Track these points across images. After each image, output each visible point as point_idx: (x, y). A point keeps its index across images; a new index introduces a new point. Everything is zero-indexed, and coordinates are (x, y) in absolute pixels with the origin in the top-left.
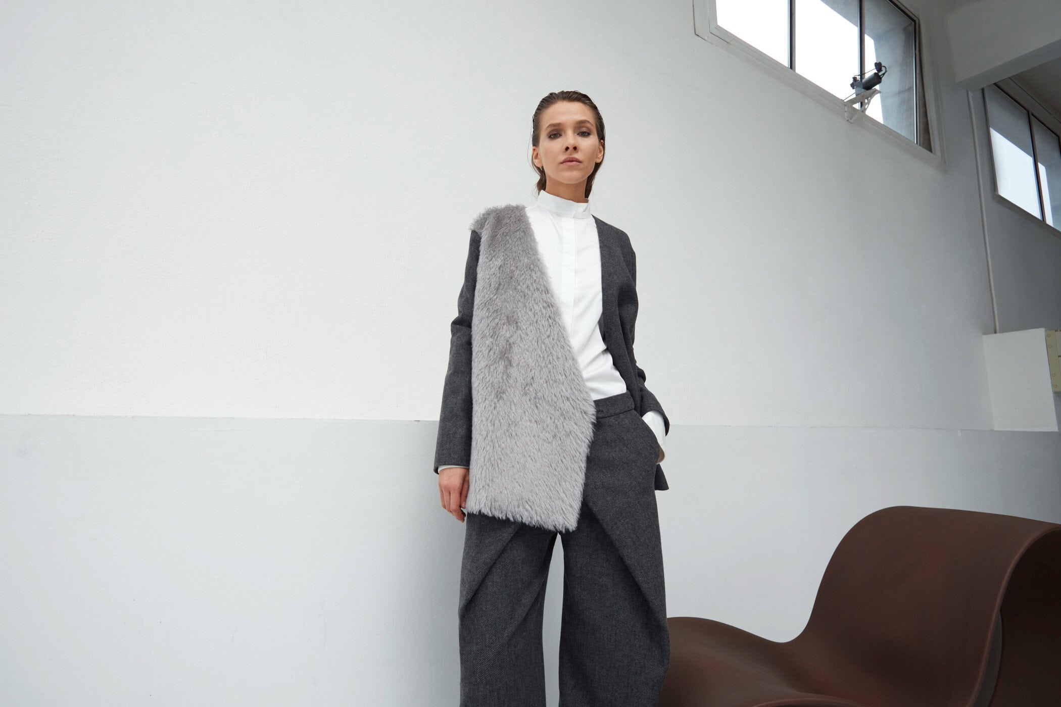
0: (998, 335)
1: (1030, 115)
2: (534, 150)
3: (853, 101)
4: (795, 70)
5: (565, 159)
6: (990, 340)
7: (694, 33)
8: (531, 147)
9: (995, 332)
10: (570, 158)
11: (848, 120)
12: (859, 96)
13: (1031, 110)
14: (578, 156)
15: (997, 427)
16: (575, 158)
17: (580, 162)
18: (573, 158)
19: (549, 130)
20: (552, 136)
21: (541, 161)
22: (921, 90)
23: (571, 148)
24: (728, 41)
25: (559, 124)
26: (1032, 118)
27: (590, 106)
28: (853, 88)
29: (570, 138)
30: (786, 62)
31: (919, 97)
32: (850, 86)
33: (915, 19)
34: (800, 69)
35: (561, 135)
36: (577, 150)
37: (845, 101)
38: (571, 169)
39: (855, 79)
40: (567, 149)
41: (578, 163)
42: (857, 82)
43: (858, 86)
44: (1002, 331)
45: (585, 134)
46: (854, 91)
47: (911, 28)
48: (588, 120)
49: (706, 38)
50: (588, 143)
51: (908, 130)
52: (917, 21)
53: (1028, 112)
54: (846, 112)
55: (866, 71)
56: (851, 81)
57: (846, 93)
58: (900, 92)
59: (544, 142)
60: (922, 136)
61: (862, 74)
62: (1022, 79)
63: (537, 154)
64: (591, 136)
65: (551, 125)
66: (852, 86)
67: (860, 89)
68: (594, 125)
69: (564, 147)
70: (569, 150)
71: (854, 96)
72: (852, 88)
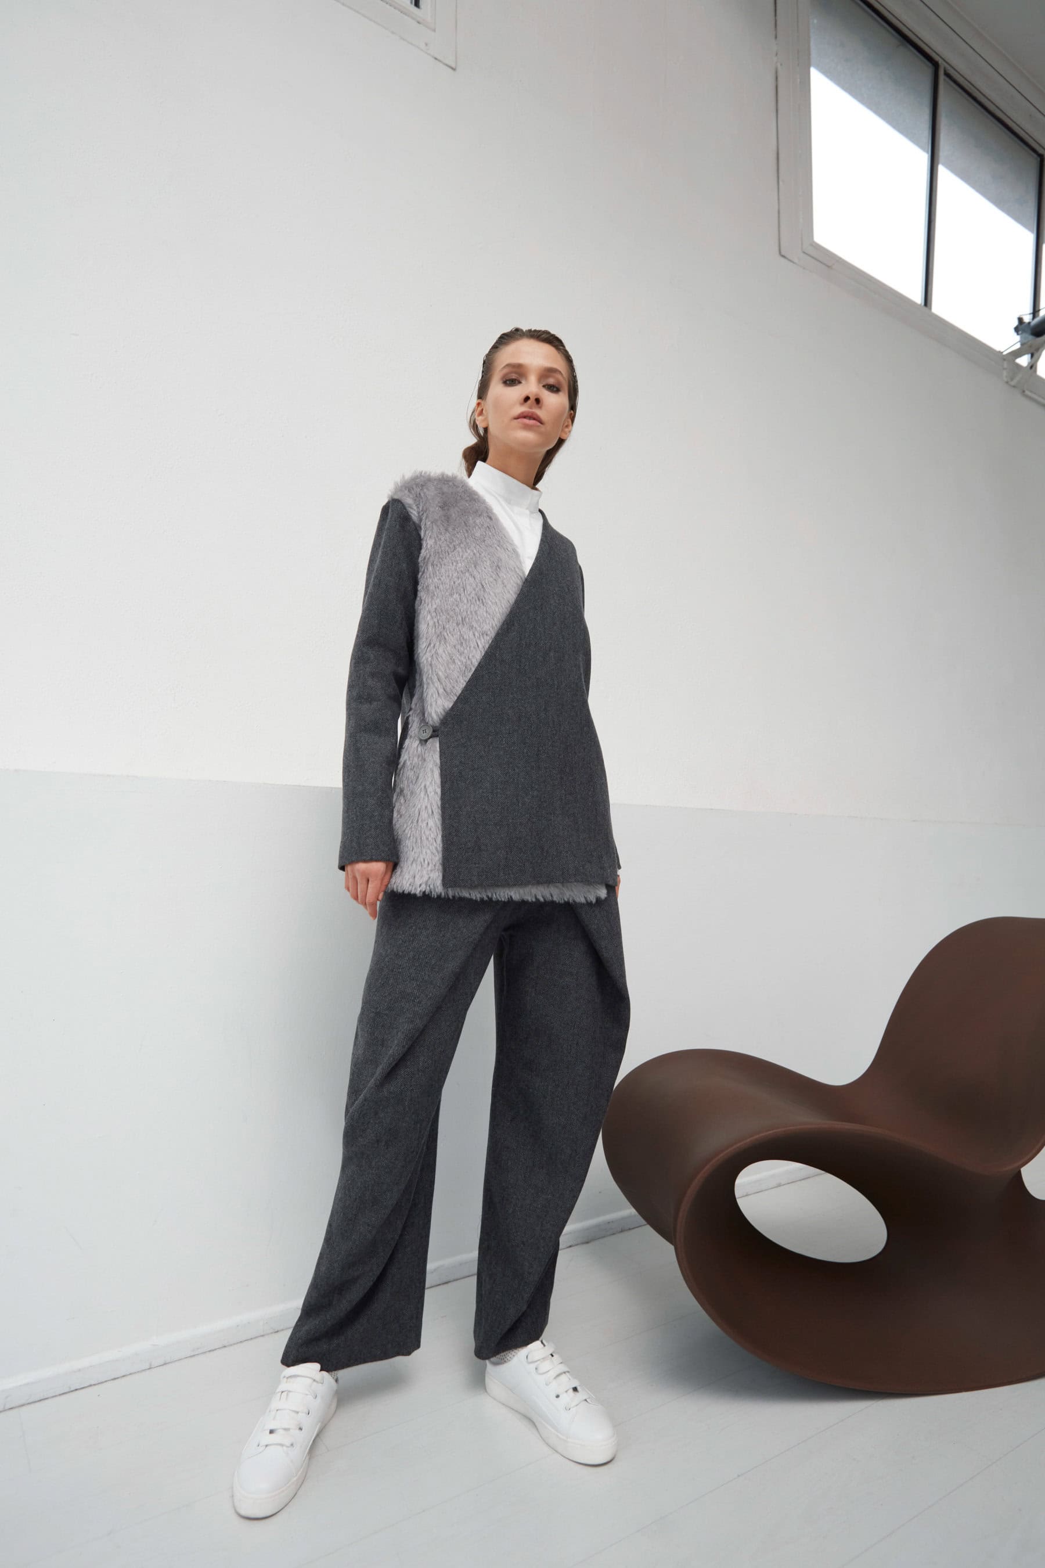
2: (479, 404)
3: (1017, 354)
4: (930, 309)
5: (522, 413)
7: (778, 253)
8: (475, 400)
10: (529, 412)
11: (1007, 382)
12: (1026, 346)
14: (540, 413)
16: (537, 415)
17: (541, 422)
18: (533, 413)
19: (505, 371)
20: (508, 382)
21: (486, 419)
23: (532, 399)
24: (829, 265)
25: (519, 366)
27: (563, 353)
28: (1018, 334)
29: (531, 386)
30: (918, 298)
32: (1013, 331)
34: (939, 306)
35: (520, 382)
36: (540, 405)
37: (1005, 353)
38: (527, 427)
39: (1020, 320)
40: (527, 399)
41: (539, 424)
42: (1023, 325)
43: (1024, 331)
45: (554, 389)
46: (1018, 338)
48: (559, 368)
49: (796, 260)
50: (555, 402)
54: (1004, 369)
55: (1041, 307)
56: (1016, 323)
57: (1006, 340)
59: (496, 388)
61: (1035, 312)
63: (482, 410)
64: (561, 393)
65: (508, 365)
66: (1017, 329)
67: (1025, 335)
68: (567, 380)
69: (524, 395)
70: (529, 402)
71: (1018, 346)
72: (1016, 334)
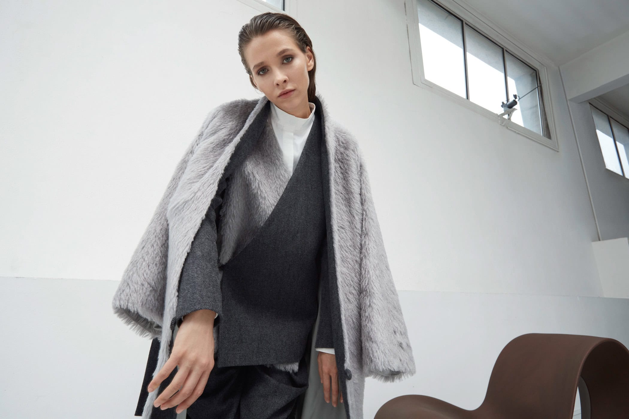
0: (601, 242)
1: (609, 117)
3: (503, 114)
4: (469, 100)
5: (281, 93)
6: (597, 245)
7: (412, 83)
9: (599, 240)
11: (501, 125)
12: (506, 112)
13: (609, 115)
15: (605, 296)
22: (542, 106)
24: (431, 87)
26: (610, 119)
28: (503, 108)
30: (464, 96)
31: (542, 110)
32: (501, 107)
33: (536, 69)
34: (472, 99)
37: (499, 114)
39: (503, 103)
42: (504, 105)
43: (505, 107)
44: (603, 240)
47: (534, 74)
49: (419, 86)
51: (537, 129)
52: (537, 71)
53: (608, 116)
54: (499, 120)
57: (500, 110)
58: (531, 108)
60: (545, 131)
61: (508, 100)
62: (602, 98)
71: (503, 112)
